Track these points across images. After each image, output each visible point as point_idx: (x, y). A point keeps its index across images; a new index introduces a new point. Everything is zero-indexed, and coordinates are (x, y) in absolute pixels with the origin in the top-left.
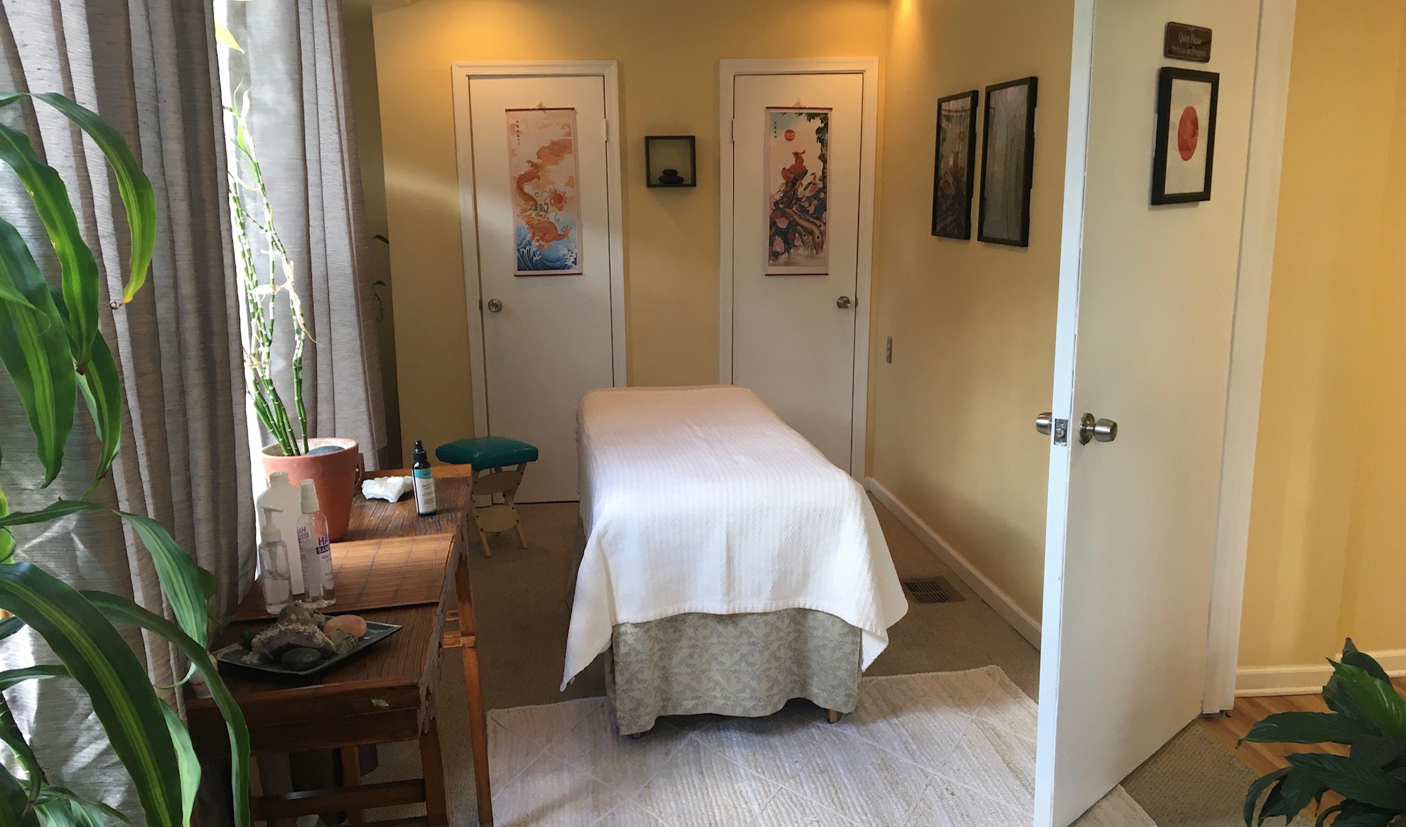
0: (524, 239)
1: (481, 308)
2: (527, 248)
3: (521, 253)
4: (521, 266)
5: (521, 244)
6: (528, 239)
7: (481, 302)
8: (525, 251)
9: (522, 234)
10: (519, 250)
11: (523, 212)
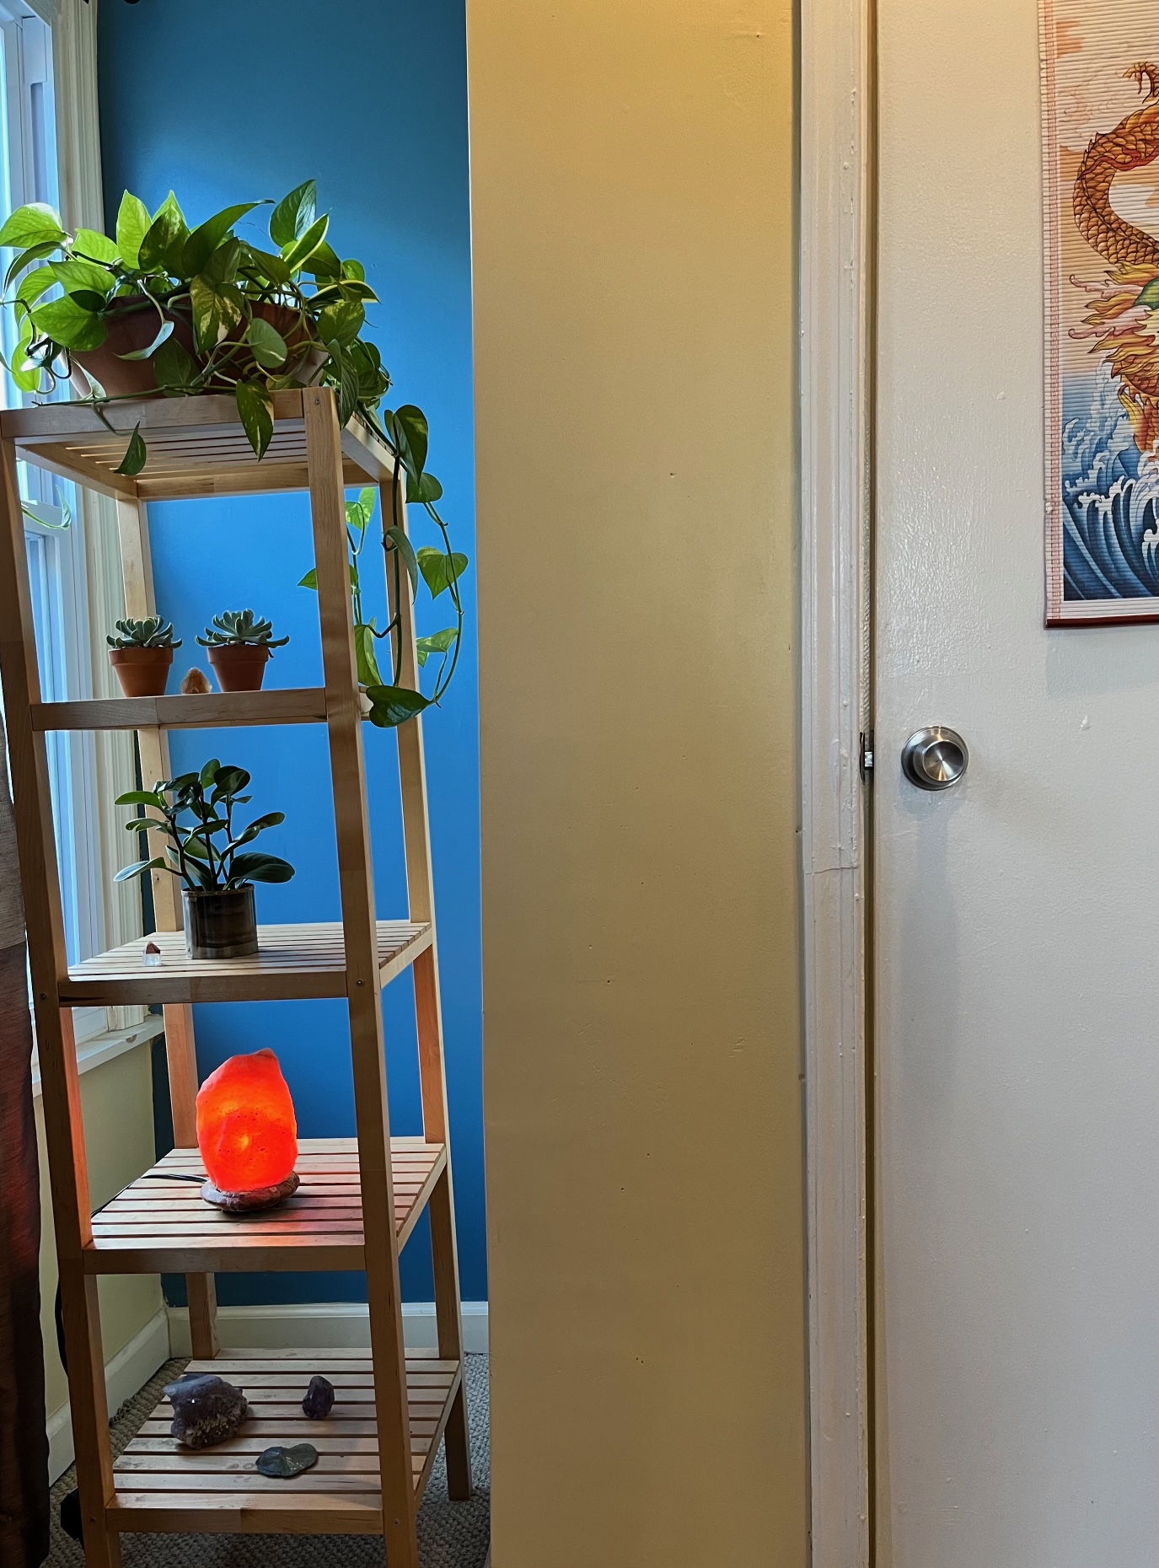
0: (1101, 446)
1: (868, 774)
2: (1115, 489)
3: (1083, 513)
4: (1084, 576)
5: (1084, 474)
6: (1119, 444)
7: (868, 742)
8: (1105, 506)
9: (1093, 425)
10: (1071, 502)
11: (1102, 314)
